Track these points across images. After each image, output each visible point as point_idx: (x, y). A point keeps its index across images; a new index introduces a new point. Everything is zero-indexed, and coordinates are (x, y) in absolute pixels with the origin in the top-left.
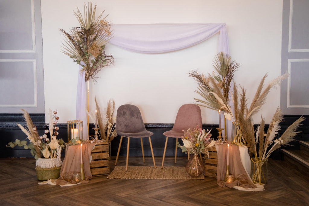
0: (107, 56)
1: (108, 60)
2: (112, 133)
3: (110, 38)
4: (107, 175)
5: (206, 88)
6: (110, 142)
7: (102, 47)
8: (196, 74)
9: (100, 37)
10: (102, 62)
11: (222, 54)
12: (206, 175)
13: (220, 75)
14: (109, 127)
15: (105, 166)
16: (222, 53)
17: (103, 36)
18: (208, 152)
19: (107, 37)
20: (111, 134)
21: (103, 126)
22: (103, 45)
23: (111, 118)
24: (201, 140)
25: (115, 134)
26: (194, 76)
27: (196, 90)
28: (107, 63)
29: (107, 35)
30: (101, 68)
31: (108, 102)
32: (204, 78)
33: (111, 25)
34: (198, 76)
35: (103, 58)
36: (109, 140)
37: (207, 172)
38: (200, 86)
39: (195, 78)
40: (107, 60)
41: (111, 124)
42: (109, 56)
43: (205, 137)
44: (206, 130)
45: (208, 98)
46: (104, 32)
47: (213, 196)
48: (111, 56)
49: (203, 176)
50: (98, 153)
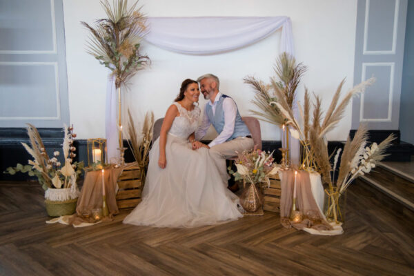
0: (143, 57)
1: (144, 62)
3: (146, 34)
5: (265, 97)
7: (136, 45)
8: (253, 81)
9: (133, 33)
10: (136, 64)
11: (285, 55)
12: (265, 209)
13: (282, 82)
14: (145, 145)
15: (136, 197)
16: (285, 53)
17: (137, 32)
18: (269, 180)
19: (141, 33)
21: (138, 144)
22: (137, 43)
24: (260, 165)
26: (250, 83)
27: (252, 100)
28: (142, 66)
29: (142, 30)
30: (135, 72)
32: (262, 84)
33: (146, 18)
34: (255, 82)
35: (137, 59)
37: (267, 206)
38: (257, 95)
39: (252, 85)
40: (142, 62)
41: (147, 142)
43: (266, 162)
44: (267, 152)
45: (267, 110)
46: (138, 26)
47: (277, 245)
48: (147, 57)
49: (262, 211)
50: (127, 181)
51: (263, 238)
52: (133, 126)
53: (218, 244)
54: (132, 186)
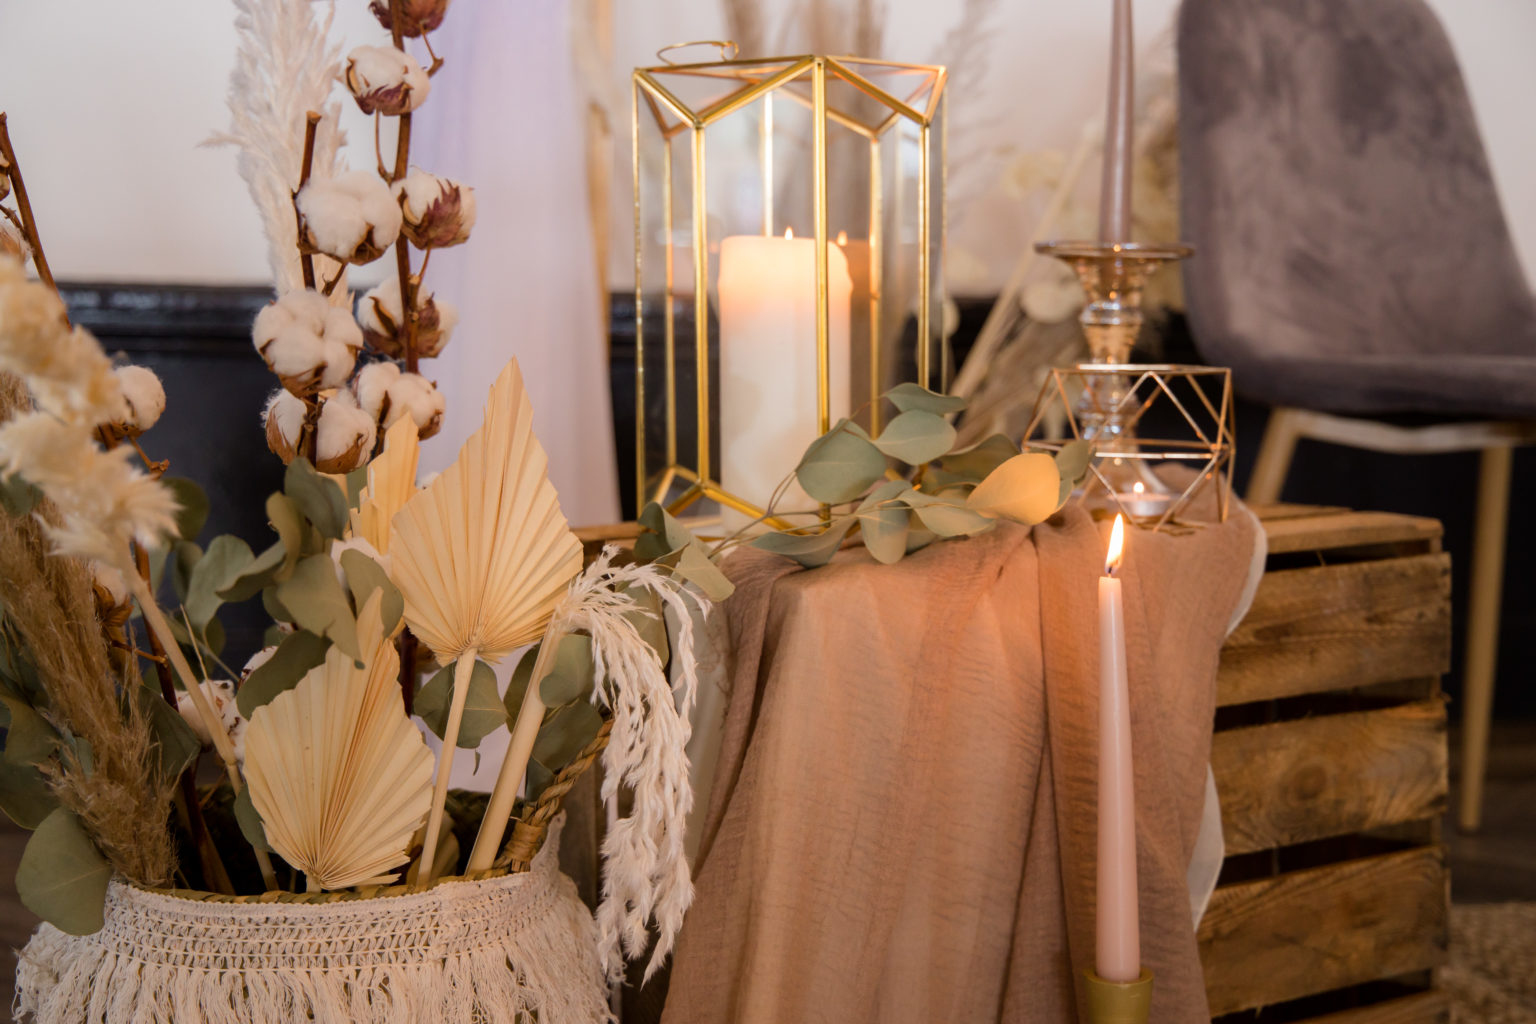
50: (1293, 724)
54: (1351, 807)
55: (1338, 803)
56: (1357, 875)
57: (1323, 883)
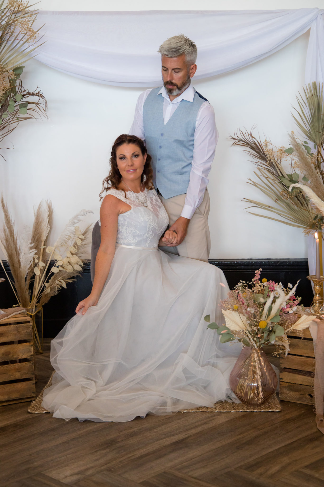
0: (30, 94)
1: (33, 103)
2: (47, 285)
3: (35, 46)
4: (29, 400)
5: (275, 172)
6: (40, 308)
7: (15, 70)
8: (251, 140)
9: (8, 45)
10: (16, 108)
11: (315, 88)
12: (283, 397)
13: (308, 141)
14: (37, 272)
15: (24, 377)
16: (315, 84)
17: (17, 41)
18: (286, 338)
19: (26, 45)
20: (43, 288)
21: (22, 269)
22: (16, 65)
23: (44, 249)
24: (274, 312)
25: (54, 288)
26: (244, 145)
27: (250, 180)
28: (28, 111)
29: (26, 37)
30: (15, 124)
31: (37, 208)
32: (269, 147)
33: (36, 13)
34: (255, 144)
35: (18, 97)
36: (38, 302)
37: (286, 391)
38: (260, 170)
39: (248, 149)
40: (29, 103)
41: (42, 264)
42: (33, 94)
43: (284, 305)
44: (286, 286)
45: (278, 199)
46: (18, 29)
47: (317, 475)
48: (39, 94)
49: (278, 402)
50: (5, 346)
51: (285, 460)
52: (11, 233)
53: (197, 473)
54: (15, 356)
55: (13, 356)
56: (17, 365)
57: (10, 366)
